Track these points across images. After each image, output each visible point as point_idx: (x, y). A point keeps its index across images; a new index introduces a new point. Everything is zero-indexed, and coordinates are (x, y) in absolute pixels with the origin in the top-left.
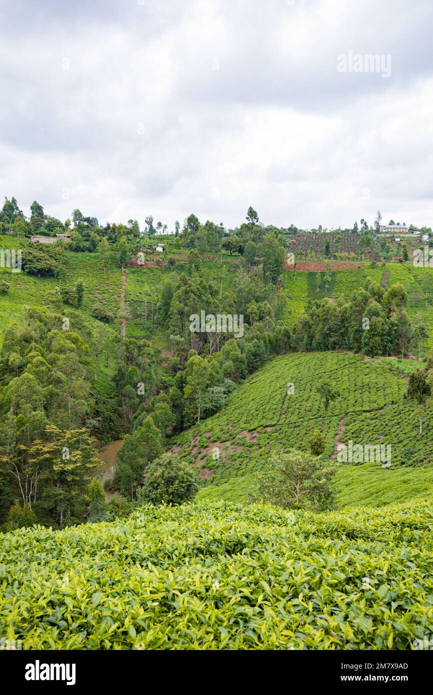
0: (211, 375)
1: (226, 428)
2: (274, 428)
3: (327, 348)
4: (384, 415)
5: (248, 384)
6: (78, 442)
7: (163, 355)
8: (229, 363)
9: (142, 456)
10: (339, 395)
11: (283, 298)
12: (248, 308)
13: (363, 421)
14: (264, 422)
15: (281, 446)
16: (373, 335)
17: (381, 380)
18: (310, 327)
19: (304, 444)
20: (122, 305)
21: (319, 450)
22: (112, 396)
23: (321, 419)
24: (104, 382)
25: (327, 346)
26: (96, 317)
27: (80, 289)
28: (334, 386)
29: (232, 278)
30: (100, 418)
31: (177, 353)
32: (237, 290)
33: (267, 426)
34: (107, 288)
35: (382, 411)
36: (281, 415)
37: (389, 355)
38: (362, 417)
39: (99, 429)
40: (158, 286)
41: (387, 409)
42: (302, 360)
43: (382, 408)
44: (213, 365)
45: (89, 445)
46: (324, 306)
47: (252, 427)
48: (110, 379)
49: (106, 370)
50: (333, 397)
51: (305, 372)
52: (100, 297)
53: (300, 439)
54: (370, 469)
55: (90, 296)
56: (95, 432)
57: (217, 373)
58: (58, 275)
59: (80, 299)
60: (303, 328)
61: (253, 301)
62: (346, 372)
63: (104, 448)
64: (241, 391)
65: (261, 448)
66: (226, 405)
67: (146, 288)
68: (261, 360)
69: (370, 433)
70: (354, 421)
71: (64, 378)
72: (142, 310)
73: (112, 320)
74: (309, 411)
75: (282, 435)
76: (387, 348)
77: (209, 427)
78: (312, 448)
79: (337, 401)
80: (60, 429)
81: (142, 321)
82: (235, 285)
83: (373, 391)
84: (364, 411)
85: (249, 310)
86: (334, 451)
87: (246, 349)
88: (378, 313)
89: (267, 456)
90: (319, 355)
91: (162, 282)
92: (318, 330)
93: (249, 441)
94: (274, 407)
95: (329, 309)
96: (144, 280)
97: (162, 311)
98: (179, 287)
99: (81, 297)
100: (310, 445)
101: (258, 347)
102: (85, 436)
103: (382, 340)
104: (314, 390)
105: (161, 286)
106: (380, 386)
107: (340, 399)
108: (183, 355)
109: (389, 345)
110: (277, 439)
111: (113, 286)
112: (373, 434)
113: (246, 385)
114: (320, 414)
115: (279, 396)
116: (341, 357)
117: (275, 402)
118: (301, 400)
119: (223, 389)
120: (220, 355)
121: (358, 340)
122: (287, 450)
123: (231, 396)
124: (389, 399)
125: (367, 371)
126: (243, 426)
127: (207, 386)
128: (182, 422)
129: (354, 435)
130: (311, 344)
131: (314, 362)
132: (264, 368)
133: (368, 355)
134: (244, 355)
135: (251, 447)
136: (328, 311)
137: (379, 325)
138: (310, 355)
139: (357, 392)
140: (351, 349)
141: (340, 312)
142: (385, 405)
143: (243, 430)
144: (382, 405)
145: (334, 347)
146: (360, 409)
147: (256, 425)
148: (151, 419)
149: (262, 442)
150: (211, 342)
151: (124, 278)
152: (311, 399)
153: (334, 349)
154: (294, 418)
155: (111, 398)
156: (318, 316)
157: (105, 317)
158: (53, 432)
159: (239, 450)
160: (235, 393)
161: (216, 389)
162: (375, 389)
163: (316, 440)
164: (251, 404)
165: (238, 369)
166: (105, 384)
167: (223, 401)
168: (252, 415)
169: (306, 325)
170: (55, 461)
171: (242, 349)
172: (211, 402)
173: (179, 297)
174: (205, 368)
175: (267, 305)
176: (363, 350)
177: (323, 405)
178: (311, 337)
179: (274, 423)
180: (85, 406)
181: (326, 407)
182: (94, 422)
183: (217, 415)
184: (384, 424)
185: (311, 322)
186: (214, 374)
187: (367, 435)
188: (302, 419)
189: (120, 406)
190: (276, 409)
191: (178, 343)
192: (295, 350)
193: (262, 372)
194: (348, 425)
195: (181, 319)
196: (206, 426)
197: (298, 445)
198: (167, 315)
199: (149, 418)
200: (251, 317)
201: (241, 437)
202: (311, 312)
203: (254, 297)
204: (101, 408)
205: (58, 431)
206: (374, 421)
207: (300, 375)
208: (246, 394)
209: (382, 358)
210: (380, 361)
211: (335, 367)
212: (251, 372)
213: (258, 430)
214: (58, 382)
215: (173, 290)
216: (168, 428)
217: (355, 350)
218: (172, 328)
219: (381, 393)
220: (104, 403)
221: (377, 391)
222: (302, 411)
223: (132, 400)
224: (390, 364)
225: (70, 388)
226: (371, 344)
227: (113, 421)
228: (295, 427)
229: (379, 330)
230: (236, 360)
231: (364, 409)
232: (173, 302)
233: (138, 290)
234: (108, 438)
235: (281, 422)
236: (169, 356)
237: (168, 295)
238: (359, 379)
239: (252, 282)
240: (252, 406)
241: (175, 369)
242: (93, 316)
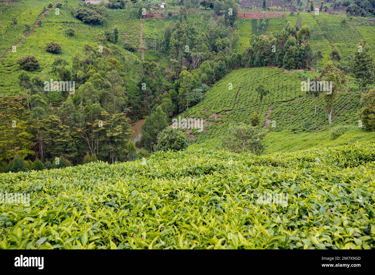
0: (194, 81)
1: (203, 112)
2: (230, 112)
3: (262, 65)
4: (295, 104)
5: (216, 87)
6: (119, 120)
7: (166, 71)
8: (204, 75)
9: (156, 128)
10: (269, 93)
11: (237, 35)
12: (216, 42)
13: (282, 107)
14: (225, 108)
15: (234, 121)
16: (290, 57)
17: (294, 84)
18: (253, 53)
19: (248, 120)
20: (141, 41)
21: (257, 123)
22: (138, 94)
23: (258, 106)
24: (133, 87)
25: (262, 64)
26: (126, 49)
27: (116, 32)
28: (266, 88)
29: (206, 24)
30: (131, 107)
31: (174, 69)
32: (209, 31)
33: (227, 111)
34: (132, 31)
35: (293, 102)
36: (235, 104)
37: (299, 69)
38: (281, 105)
39: (131, 113)
40: (162, 29)
41: (296, 100)
42: (248, 72)
43: (293, 100)
44: (195, 76)
45: (126, 122)
46: (261, 40)
47: (218, 111)
48: (136, 85)
49: (133, 80)
50: (265, 94)
51: (249, 79)
52: (128, 36)
53: (246, 118)
54: (285, 134)
55: (122, 36)
56: (129, 115)
57: (198, 80)
58: (102, 24)
59: (116, 38)
60: (248, 53)
61: (219, 37)
62: (273, 79)
63: (134, 124)
64: (212, 91)
65: (223, 123)
66: (203, 99)
67: (155, 30)
68: (223, 73)
69: (286, 114)
70: (277, 107)
71: (110, 85)
72: (154, 44)
73: (136, 50)
74: (251, 102)
75: (235, 116)
76: (298, 65)
77: (194, 111)
78: (252, 122)
79: (268, 96)
80: (109, 113)
81: (153, 51)
82: (208, 28)
83: (289, 90)
84: (283, 102)
85: (217, 43)
86: (265, 124)
87: (215, 66)
88: (294, 43)
89: (226, 127)
90: (257, 69)
91: (164, 27)
92: (257, 54)
93: (216, 119)
94: (231, 100)
95: (264, 41)
96: (154, 26)
97: (165, 45)
98: (174, 30)
99: (117, 37)
100: (251, 121)
101: (222, 65)
102: (124, 117)
103: (295, 60)
104: (254, 89)
105: (163, 29)
106: (293, 87)
107: (269, 95)
108: (178, 71)
109: (300, 62)
110: (232, 118)
111: (136, 30)
112: (287, 114)
113: (215, 87)
114: (257, 103)
115: (234, 93)
116: (271, 70)
117: (231, 97)
118: (246, 95)
119: (201, 90)
120: (199, 70)
121: (281, 60)
122: (238, 124)
123: (206, 94)
124: (298, 94)
125: (285, 78)
126: (213, 111)
127: (192, 88)
128: (178, 109)
129: (277, 115)
130: (253, 63)
131: (255, 73)
132: (225, 77)
133: (286, 69)
134: (213, 70)
135: (217, 122)
136: (263, 43)
137: (294, 51)
138: (253, 69)
139: (279, 90)
140: (276, 65)
141: (271, 43)
142: (295, 98)
143: (213, 113)
144: (293, 98)
145: (267, 64)
146: (280, 100)
147: (220, 110)
148: (160, 107)
149: (224, 120)
150: (194, 62)
151: (142, 24)
152: (252, 95)
153: (266, 65)
154: (242, 106)
155: (137, 96)
156: (258, 46)
157: (132, 49)
158: (105, 115)
159: (211, 124)
160: (208, 92)
161: (197, 90)
162: (290, 89)
163: (254, 118)
164: (217, 98)
165: (210, 78)
166: (133, 88)
167: (201, 97)
168: (218, 104)
169: (250, 51)
170: (107, 131)
171: (212, 67)
172: (195, 97)
173: (175, 35)
174: (190, 78)
175: (227, 40)
176: (284, 66)
177: (259, 99)
178: (253, 59)
179: (230, 109)
180: (123, 101)
181: (261, 99)
182: (128, 109)
183: (198, 104)
184: (294, 109)
185: (253, 50)
186: (196, 81)
187: (284, 115)
188: (247, 107)
189: (142, 100)
190: (232, 101)
191: (175, 63)
192: (243, 66)
193: (223, 80)
194: (273, 109)
195: (177, 49)
196: (192, 111)
197: (244, 121)
198: (168, 47)
199: (159, 107)
200: (218, 47)
201: (212, 117)
202: (253, 43)
203: (219, 35)
204: (132, 101)
205: (108, 114)
206: (289, 107)
207: (246, 81)
208: (215, 93)
209: (295, 71)
210: (293, 72)
211: (267, 76)
212: (217, 80)
213: (222, 113)
214: (107, 87)
215: (171, 31)
216: (170, 113)
217: (279, 66)
218: (171, 54)
219: (293, 91)
220: (133, 99)
221: (291, 90)
222: (247, 102)
223: (149, 97)
224: (299, 74)
225: (114, 90)
226: (289, 62)
227: (139, 109)
228: (243, 111)
229: (294, 54)
230: (208, 73)
231: (283, 100)
232: (171, 38)
233: (151, 32)
234: (136, 118)
235: (235, 108)
236: (170, 71)
237: (168, 35)
238: (281, 83)
239: (218, 26)
240: (219, 99)
241: (173, 79)
242: (125, 48)
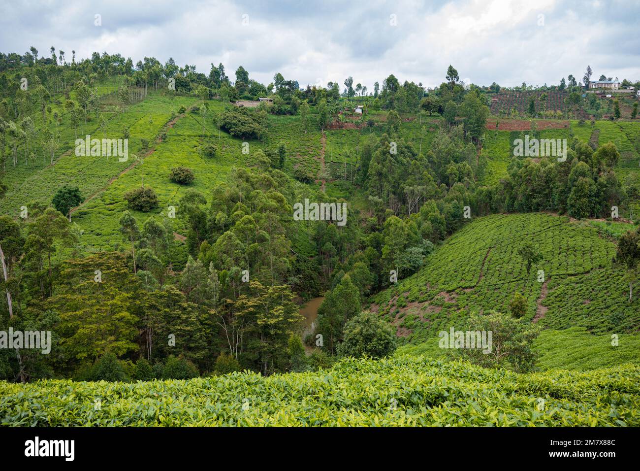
0: (408, 235)
1: (424, 288)
2: (473, 290)
3: (530, 210)
4: (591, 279)
5: (447, 245)
6: (280, 297)
7: (362, 216)
8: (427, 225)
9: (340, 312)
10: (542, 258)
11: (483, 158)
12: (447, 169)
13: (568, 285)
14: (463, 283)
15: (480, 307)
16: (580, 196)
17: (588, 243)
18: (512, 188)
19: (504, 306)
20: (322, 166)
21: (521, 313)
22: (313, 254)
23: (522, 281)
24: (305, 241)
25: (530, 208)
26: (297, 179)
27: (282, 151)
28: (537, 248)
29: (431, 138)
30: (301, 276)
31: (375, 214)
32: (437, 150)
33: (466, 288)
34: (308, 150)
35: (588, 275)
36: (480, 277)
37: (597, 217)
38: (566, 281)
39: (300, 286)
40: (357, 148)
41: (594, 273)
42: (504, 221)
43: (588, 272)
44: (411, 225)
45: (290, 300)
46: (526, 167)
47: (451, 288)
48: (310, 238)
49: (306, 230)
50: (536, 260)
51: (506, 234)
52: (301, 158)
53: (500, 301)
54: (574, 334)
55: (291, 158)
56: (296, 288)
57: (416, 234)
58: (261, 138)
59: (282, 160)
60: (505, 189)
61: (452, 161)
62: (550, 234)
63: (305, 304)
64: (440, 252)
65: (459, 309)
66: (424, 266)
67: (346, 149)
68: (460, 221)
69: (575, 298)
70: (558, 285)
71: (267, 236)
72: (342, 171)
73: (313, 181)
74: (510, 273)
75: (482, 297)
76: (595, 210)
77: (408, 287)
78: (513, 310)
79: (540, 263)
80: (263, 284)
81: (341, 183)
82: (434, 145)
83: (579, 254)
84: (569, 275)
85: (449, 171)
86: (536, 314)
87: (445, 211)
88: (584, 173)
89: (465, 317)
90: (521, 217)
91: (361, 143)
92: (521, 191)
93: (447, 302)
94: (473, 268)
95: (533, 168)
96: (343, 142)
97: (361, 173)
98: (377, 147)
99: (282, 159)
100: (510, 307)
101: (458, 208)
102: (287, 292)
103: (589, 202)
104: (515, 252)
105: (360, 148)
106: (586, 249)
107: (543, 262)
108: (381, 216)
109: (598, 206)
110: (476, 301)
111: (314, 148)
112: (578, 299)
113: (445, 246)
114: (521, 277)
115: (479, 258)
116: (545, 219)
117: (474, 264)
118: (502, 262)
119: (421, 250)
120: (418, 216)
121: (563, 202)
122: (487, 311)
123: (430, 257)
124: (596, 263)
125: (572, 233)
126: (442, 287)
127: (405, 246)
128: (381, 282)
129: (557, 299)
130: (513, 205)
131: (516, 224)
132: (464, 229)
133: (574, 217)
134: (443, 216)
135: (449, 307)
136: (531, 172)
137: (587, 186)
138: (512, 217)
139: (561, 255)
140: (555, 211)
141: (544, 172)
142: (592, 269)
143: (442, 290)
144: (588, 269)
145: (538, 208)
146: (564, 272)
147: (455, 286)
149: (461, 303)
150: (410, 203)
151: (324, 139)
152: (512, 262)
153: (537, 210)
154: (494, 280)
155: (312, 257)
156: (521, 177)
157: (306, 179)
158: (256, 288)
159: (437, 311)
160: (433, 254)
161: (415, 249)
162: (581, 252)
163: (516, 303)
164: (450, 265)
165: (437, 230)
166: (306, 243)
167: (422, 262)
168: (451, 276)
169: (508, 186)
170: (258, 316)
171: (441, 210)
172: (410, 262)
173: (377, 158)
174: (402, 228)
175: (467, 166)
176: (569, 212)
177: (524, 268)
178: (513, 198)
179: (473, 284)
180: (286, 263)
181: (528, 270)
182: (296, 280)
183: (416, 275)
184: (591, 288)
185: (514, 183)
186: (412, 234)
187: (572, 299)
188: (502, 282)
189: (320, 264)
190: (475, 270)
191: (376, 204)
192: (496, 211)
193: (461, 233)
194: (551, 289)
195: (380, 180)
196: (404, 286)
197: (498, 307)
198: (366, 176)
199: (347, 276)
200: (451, 178)
201: (439, 297)
202: (512, 171)
203: (453, 157)
204: (302, 266)
205: (261, 287)
206: (580, 285)
207: (501, 237)
208: (444, 255)
209: (589, 221)
210: (586, 223)
211: (539, 229)
212: (450, 233)
213: (457, 291)
214: (262, 240)
215: (372, 151)
216: (366, 288)
217: (560, 211)
218: (370, 189)
219: (587, 257)
220: (305, 261)
221: (584, 254)
222: (503, 273)
223: (332, 258)
224: (597, 226)
225: (271, 245)
226: (577, 206)
227: (313, 279)
228: (496, 289)
229: (586, 191)
230: (434, 221)
231: (568, 273)
232: (371, 162)
233: (338, 151)
234: (309, 295)
235: (481, 283)
236: (368, 216)
237: (367, 156)
238: (564, 242)
239: (451, 142)
240: (451, 267)
241: (373, 229)
242: (294, 178)
